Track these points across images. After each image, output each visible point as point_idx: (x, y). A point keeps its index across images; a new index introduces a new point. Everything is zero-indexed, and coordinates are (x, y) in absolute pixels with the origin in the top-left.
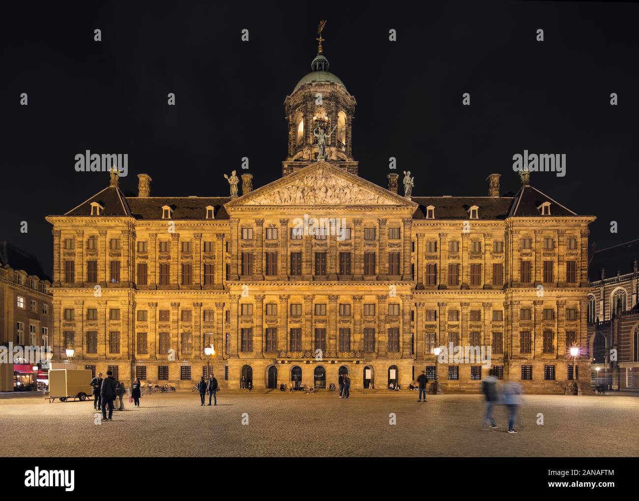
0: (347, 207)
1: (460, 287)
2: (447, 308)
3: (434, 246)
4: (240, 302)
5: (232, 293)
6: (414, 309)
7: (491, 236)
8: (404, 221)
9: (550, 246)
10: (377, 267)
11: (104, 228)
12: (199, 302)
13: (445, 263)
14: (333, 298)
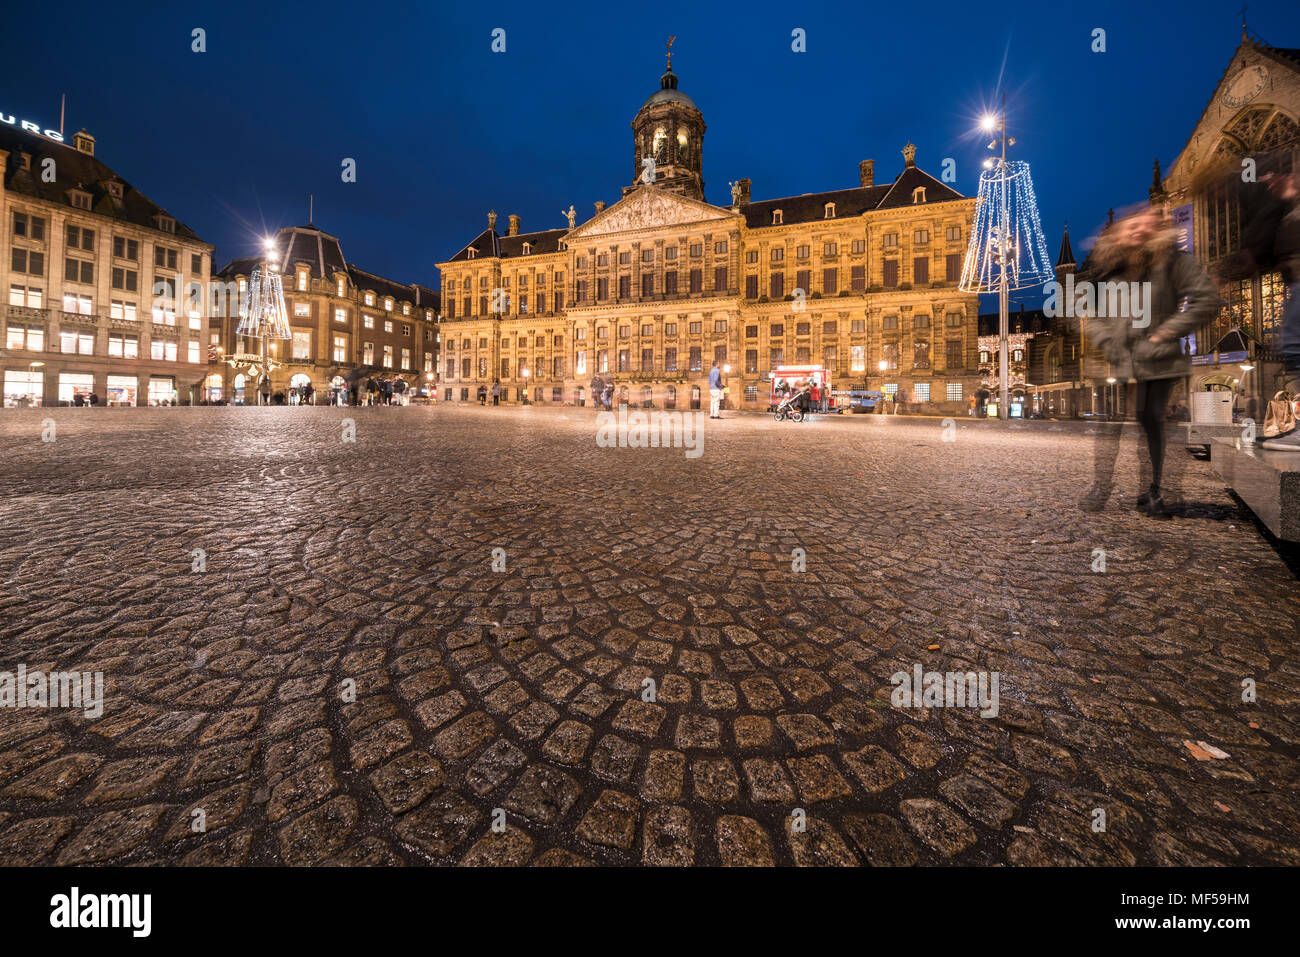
1: (810, 296)
3: (779, 253)
4: (576, 327)
7: (849, 235)
10: (704, 285)
12: (551, 328)
13: (794, 271)
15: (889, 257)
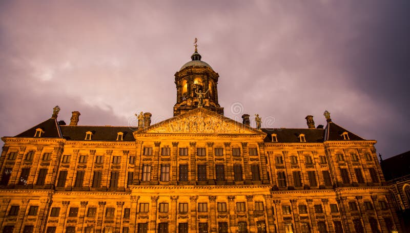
0: (219, 135)
1: (303, 188)
2: (297, 204)
3: (280, 159)
4: (139, 202)
5: (133, 194)
6: (274, 205)
7: (317, 153)
8: (259, 144)
9: (355, 159)
10: (244, 175)
11: (42, 146)
12: (104, 201)
13: (290, 171)
14: (213, 198)
15: (342, 167)
